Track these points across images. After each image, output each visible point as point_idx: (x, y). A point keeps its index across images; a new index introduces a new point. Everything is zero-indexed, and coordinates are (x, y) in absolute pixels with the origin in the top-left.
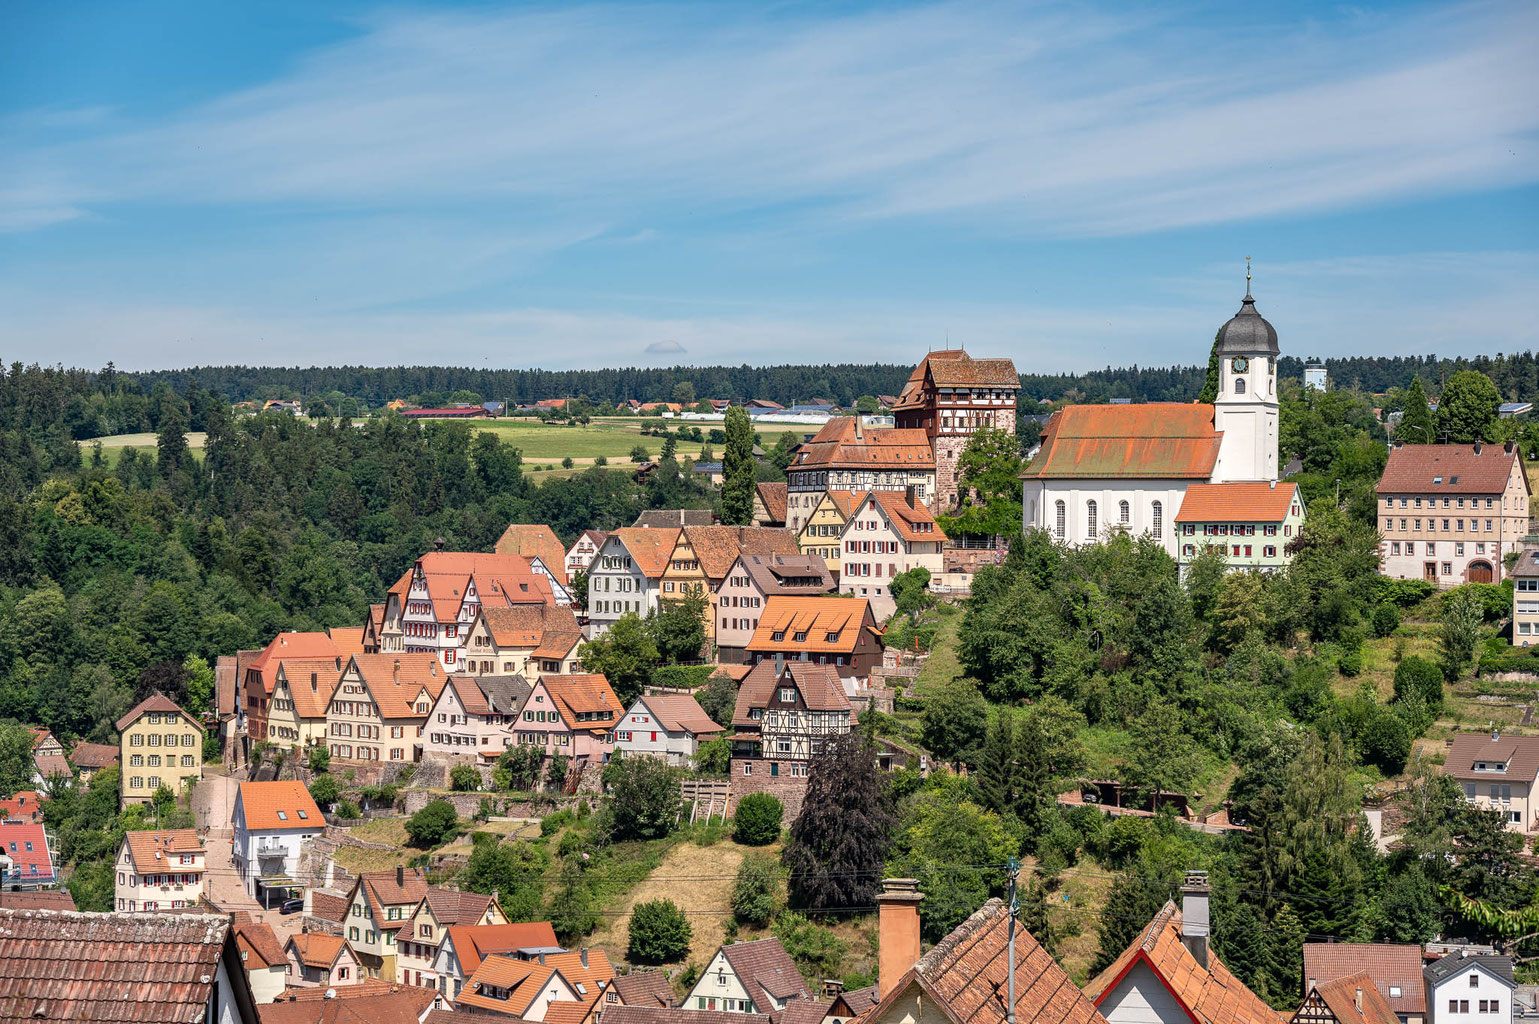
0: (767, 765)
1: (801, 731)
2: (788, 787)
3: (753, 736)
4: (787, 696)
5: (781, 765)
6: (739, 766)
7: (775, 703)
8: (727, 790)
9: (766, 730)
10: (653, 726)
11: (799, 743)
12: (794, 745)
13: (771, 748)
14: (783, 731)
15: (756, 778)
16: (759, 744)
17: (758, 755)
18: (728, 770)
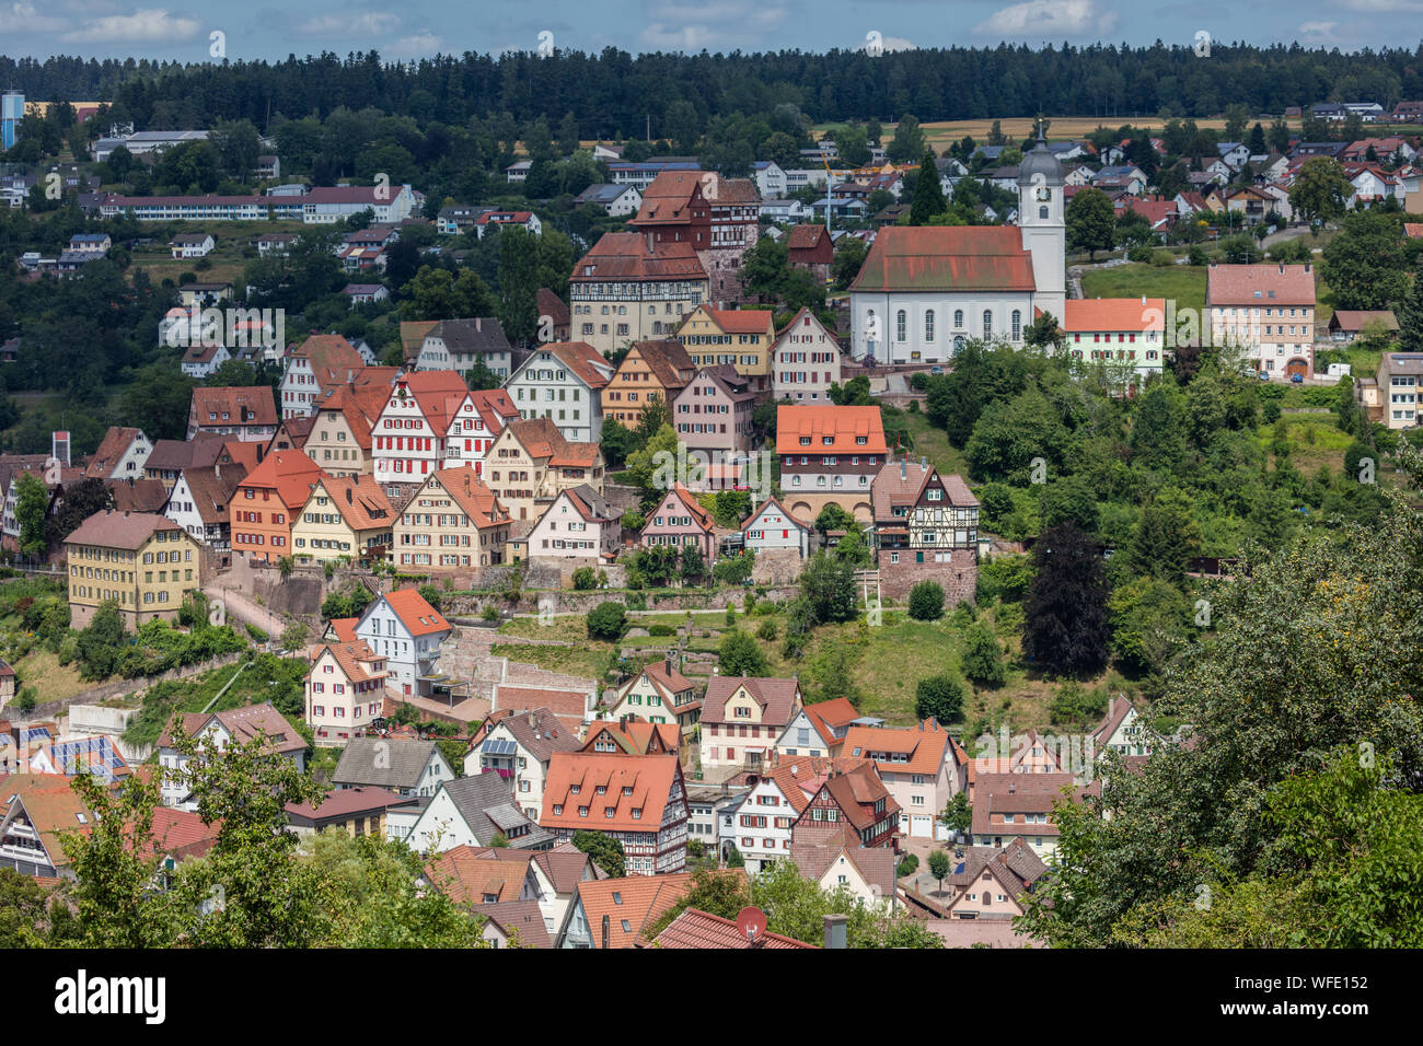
0: (913, 554)
1: (945, 524)
2: (933, 571)
3: (901, 530)
4: (934, 495)
5: (925, 553)
6: (887, 557)
7: (922, 501)
8: (878, 577)
9: (914, 524)
10: (786, 524)
11: (943, 534)
12: (939, 536)
13: (916, 540)
14: (929, 524)
15: (903, 565)
16: (907, 537)
17: (905, 545)
18: (876, 561)
